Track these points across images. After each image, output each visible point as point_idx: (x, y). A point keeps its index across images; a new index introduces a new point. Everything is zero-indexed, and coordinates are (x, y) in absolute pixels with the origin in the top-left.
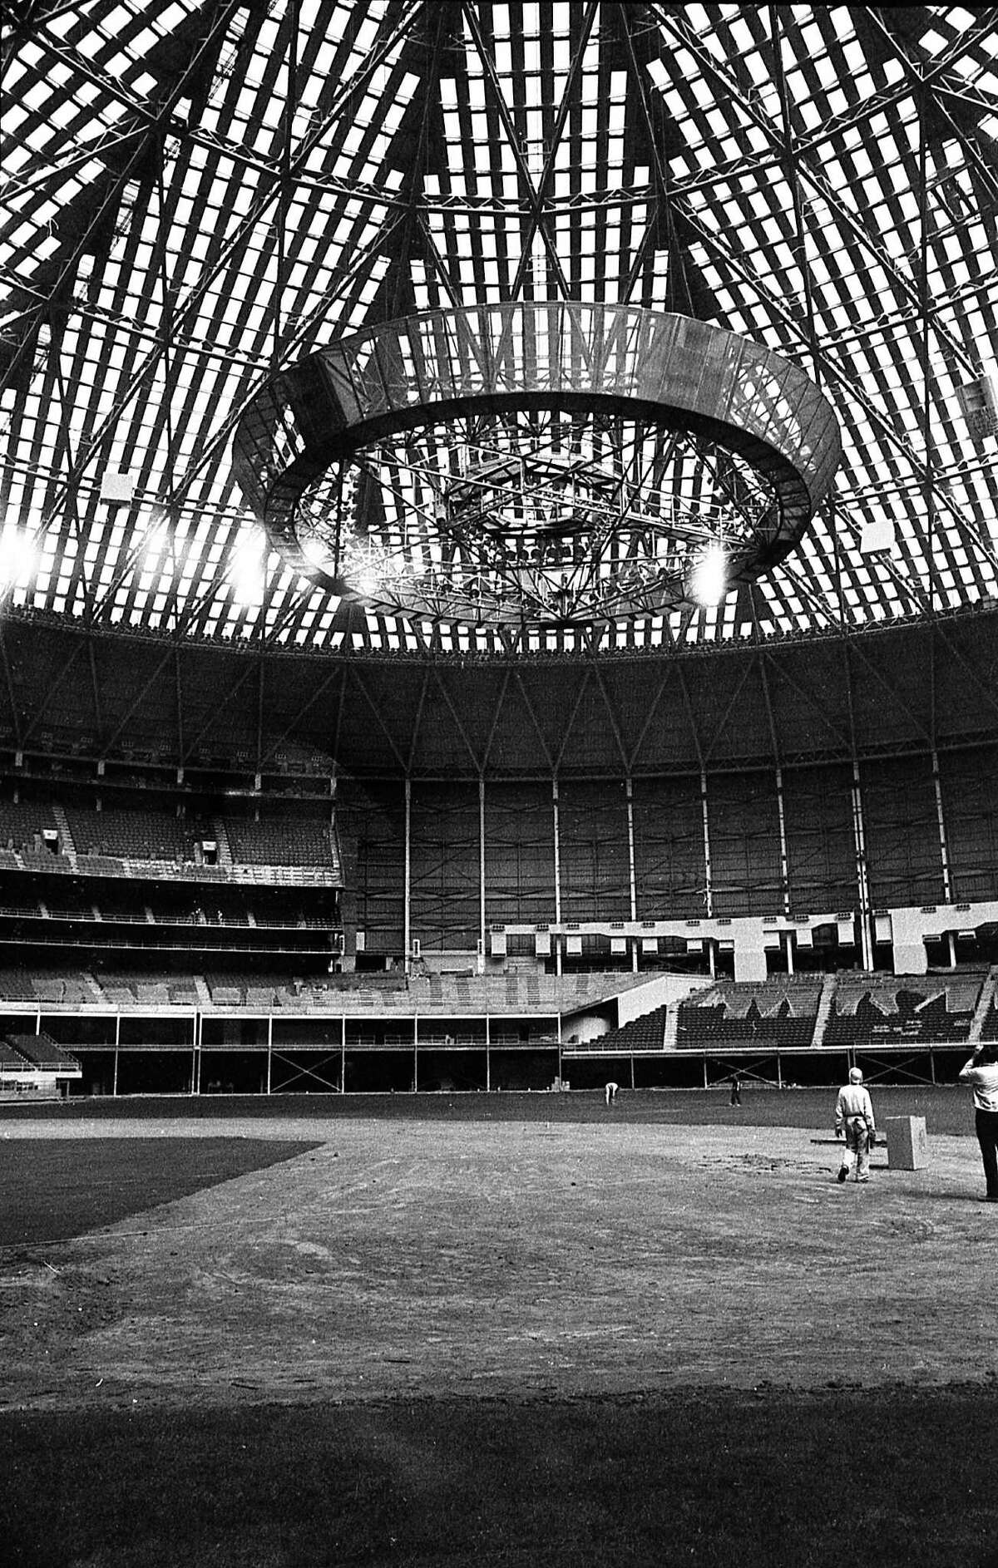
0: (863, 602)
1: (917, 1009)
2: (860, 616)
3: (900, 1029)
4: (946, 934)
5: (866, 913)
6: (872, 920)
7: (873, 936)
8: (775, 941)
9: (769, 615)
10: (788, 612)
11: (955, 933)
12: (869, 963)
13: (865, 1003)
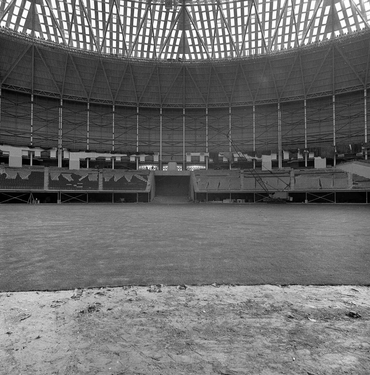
0: (77, 40)
1: (80, 180)
2: (75, 44)
3: (76, 185)
4: (86, 159)
5: (60, 149)
6: (63, 152)
7: (63, 157)
8: (26, 154)
9: (40, 30)
10: (48, 32)
11: (89, 159)
12: (60, 164)
13: (61, 177)
